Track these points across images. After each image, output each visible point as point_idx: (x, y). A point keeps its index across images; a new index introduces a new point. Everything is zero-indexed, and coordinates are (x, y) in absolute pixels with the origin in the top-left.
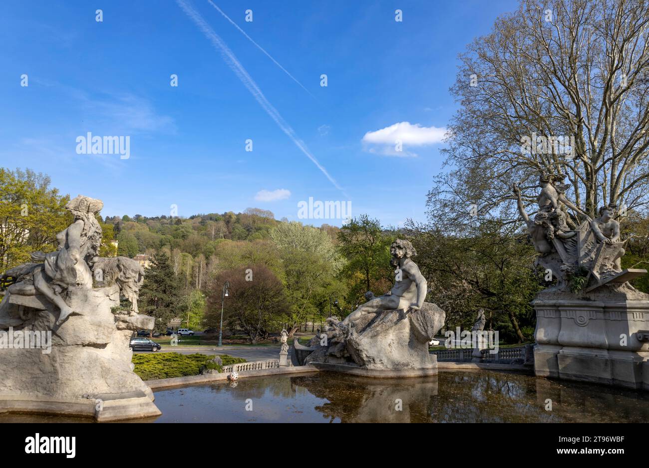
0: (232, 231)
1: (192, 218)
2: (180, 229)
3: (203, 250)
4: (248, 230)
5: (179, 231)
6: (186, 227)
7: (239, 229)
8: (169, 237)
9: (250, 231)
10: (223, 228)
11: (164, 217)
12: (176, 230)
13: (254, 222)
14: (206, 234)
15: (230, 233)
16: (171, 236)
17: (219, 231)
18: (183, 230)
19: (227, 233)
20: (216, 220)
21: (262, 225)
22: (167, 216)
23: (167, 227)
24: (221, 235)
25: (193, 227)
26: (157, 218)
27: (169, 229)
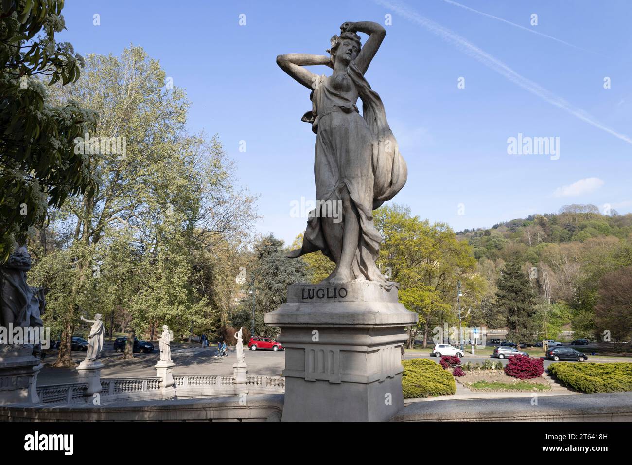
0: (551, 233)
1: (495, 227)
2: (491, 240)
3: (523, 258)
4: (570, 230)
5: (491, 241)
6: (497, 237)
7: (558, 230)
8: (483, 248)
9: (573, 231)
10: (541, 232)
11: (467, 231)
12: (488, 241)
13: (574, 220)
14: (521, 241)
15: (548, 236)
16: (484, 248)
17: (535, 235)
18: (495, 240)
19: (546, 236)
20: (524, 225)
21: (585, 222)
22: (470, 229)
23: (477, 239)
24: (539, 239)
25: (504, 235)
26: (461, 232)
27: (480, 240)
